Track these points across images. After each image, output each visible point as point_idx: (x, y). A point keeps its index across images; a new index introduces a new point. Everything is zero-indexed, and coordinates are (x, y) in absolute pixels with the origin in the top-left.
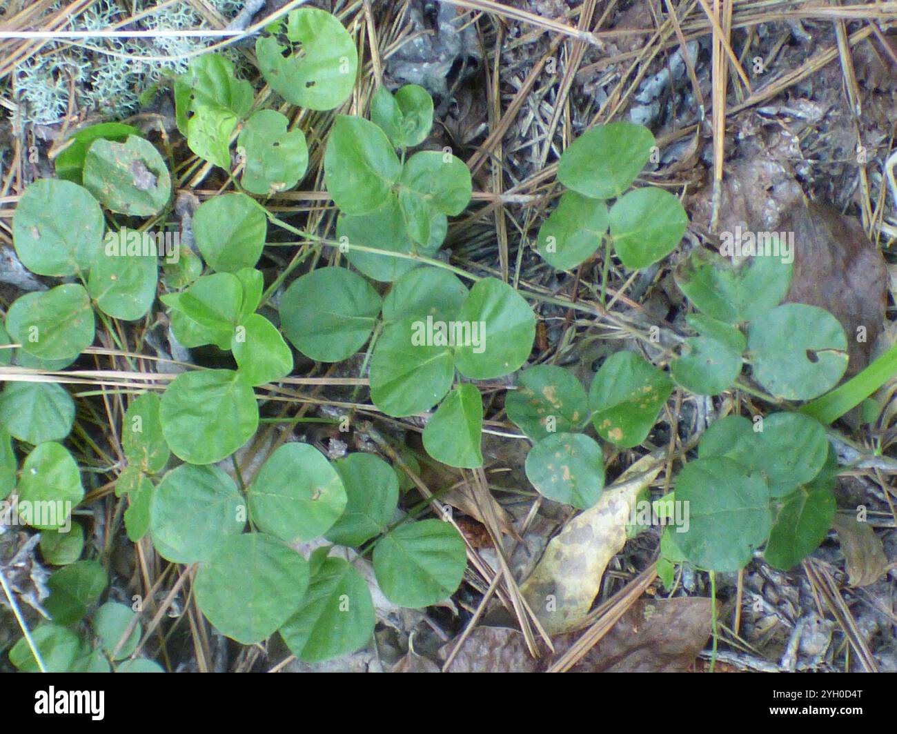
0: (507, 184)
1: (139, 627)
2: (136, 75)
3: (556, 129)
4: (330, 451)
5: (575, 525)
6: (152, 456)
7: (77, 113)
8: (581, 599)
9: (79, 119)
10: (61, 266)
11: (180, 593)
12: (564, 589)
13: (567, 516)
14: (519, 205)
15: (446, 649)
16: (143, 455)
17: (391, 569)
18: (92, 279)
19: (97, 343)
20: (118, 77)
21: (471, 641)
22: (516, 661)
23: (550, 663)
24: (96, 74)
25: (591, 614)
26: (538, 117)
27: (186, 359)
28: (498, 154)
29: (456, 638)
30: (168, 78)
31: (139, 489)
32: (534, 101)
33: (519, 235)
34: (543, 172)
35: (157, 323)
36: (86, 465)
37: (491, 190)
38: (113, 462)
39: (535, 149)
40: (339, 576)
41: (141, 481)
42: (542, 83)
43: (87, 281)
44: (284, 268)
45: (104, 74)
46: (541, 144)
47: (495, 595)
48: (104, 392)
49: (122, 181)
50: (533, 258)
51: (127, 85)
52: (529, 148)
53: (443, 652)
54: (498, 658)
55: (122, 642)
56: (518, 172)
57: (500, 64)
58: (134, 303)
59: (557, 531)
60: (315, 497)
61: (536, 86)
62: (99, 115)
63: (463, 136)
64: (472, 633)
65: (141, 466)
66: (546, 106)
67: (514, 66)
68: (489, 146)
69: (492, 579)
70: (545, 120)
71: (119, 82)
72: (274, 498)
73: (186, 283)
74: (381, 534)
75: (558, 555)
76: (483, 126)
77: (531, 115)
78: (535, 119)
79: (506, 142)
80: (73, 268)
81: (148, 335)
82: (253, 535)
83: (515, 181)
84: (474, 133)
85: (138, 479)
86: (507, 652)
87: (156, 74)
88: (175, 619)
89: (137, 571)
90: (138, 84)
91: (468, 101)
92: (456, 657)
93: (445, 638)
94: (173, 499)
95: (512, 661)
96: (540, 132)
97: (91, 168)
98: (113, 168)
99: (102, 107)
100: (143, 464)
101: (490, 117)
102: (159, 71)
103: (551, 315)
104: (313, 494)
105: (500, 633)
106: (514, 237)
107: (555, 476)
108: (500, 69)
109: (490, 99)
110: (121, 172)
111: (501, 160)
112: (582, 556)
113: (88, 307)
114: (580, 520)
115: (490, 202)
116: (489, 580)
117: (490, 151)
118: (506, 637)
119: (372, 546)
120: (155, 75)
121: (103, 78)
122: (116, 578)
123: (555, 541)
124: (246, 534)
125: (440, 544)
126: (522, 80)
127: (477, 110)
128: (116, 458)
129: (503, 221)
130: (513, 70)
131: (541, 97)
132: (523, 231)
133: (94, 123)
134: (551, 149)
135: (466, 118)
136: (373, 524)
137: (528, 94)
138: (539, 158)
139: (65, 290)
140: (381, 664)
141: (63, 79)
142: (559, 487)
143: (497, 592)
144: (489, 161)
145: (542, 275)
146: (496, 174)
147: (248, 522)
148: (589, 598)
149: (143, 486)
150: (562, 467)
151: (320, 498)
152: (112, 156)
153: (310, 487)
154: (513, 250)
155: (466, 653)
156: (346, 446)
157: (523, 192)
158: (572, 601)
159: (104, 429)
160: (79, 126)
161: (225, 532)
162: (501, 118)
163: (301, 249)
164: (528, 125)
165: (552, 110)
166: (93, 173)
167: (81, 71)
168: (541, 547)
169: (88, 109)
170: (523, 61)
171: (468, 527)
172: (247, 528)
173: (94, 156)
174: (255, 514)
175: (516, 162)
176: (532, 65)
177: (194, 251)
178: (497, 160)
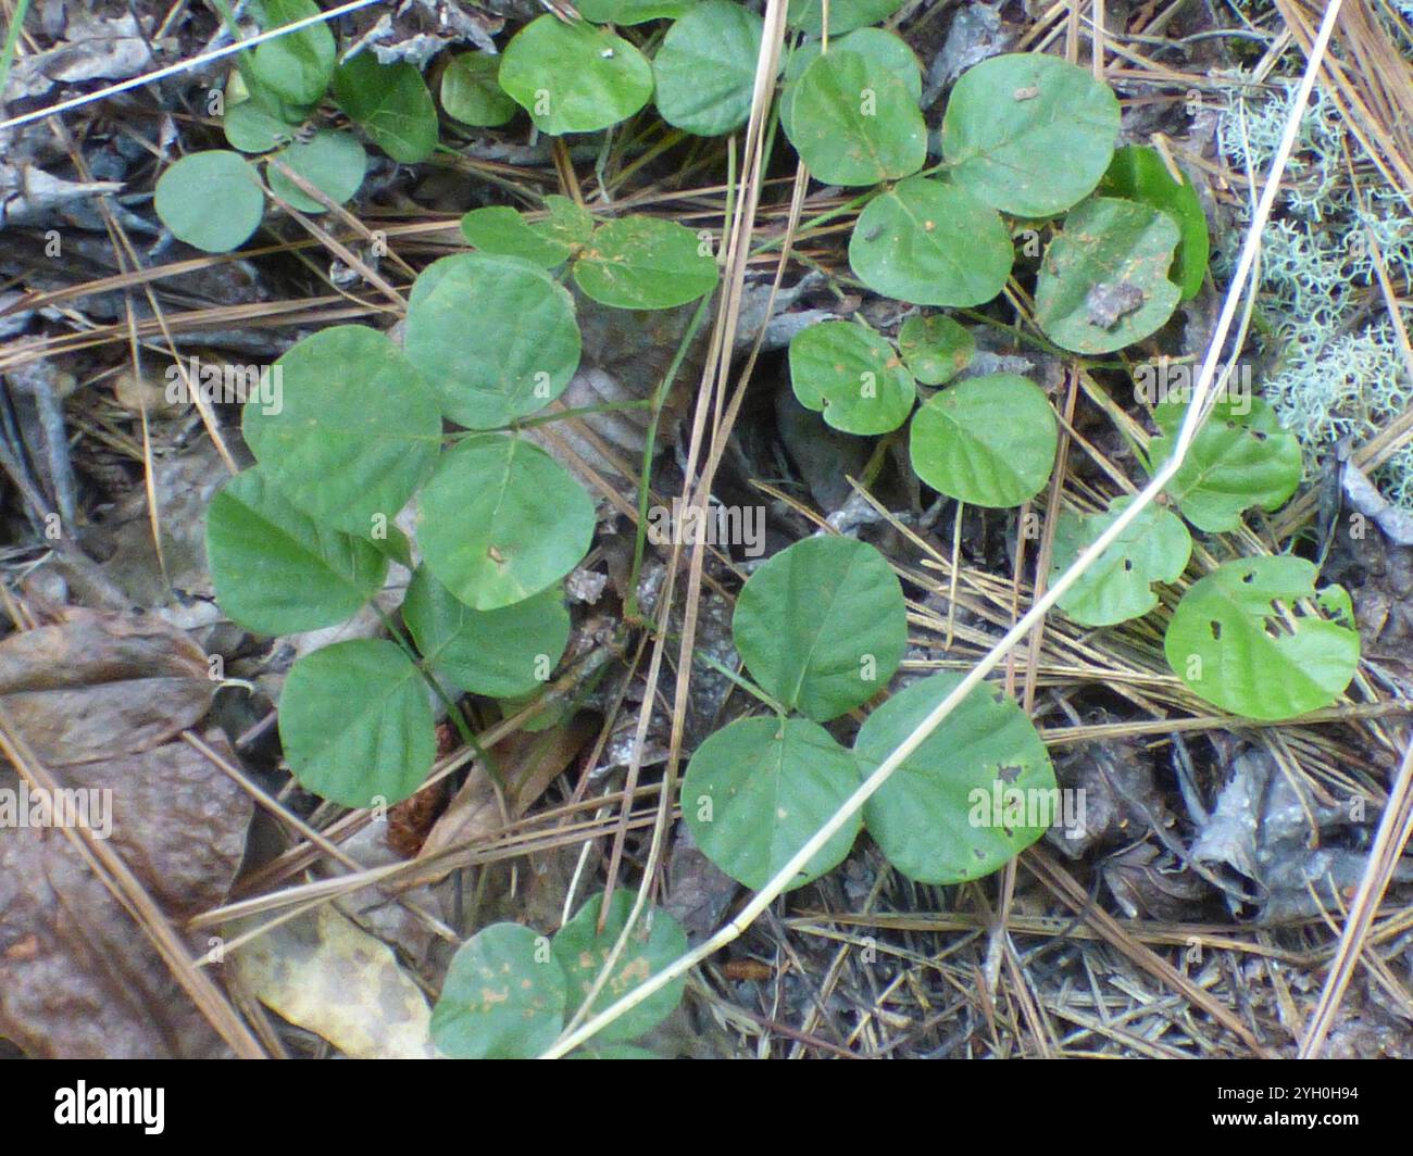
0: (1024, 941)
1: (320, 209)
2: (1292, 297)
3: (1117, 1041)
4: (585, 572)
5: (412, 995)
6: (606, 271)
7: (1233, 188)
8: (283, 989)
9: (1220, 191)
10: (961, 135)
11: (370, 286)
12: (305, 960)
13: (429, 979)
14: (982, 960)
15: (222, 742)
16: (610, 256)
17: (354, 670)
18: (934, 186)
19: (814, 186)
20: (1290, 266)
21: (231, 786)
22: (186, 865)
23: (176, 923)
24: (1302, 228)
25: (254, 1003)
26: (1141, 1010)
27: (773, 339)
28: (1080, 932)
29: (238, 762)
30: (1280, 353)
31: (550, 241)
32: (1170, 1007)
33: (930, 952)
34: (1037, 1010)
35: (841, 295)
36: (615, 140)
37: (1017, 911)
38: (612, 191)
39: (1083, 998)
40: (353, 577)
41: (565, 246)
42: (1201, 1024)
43: (927, 177)
44: (915, 529)
45: (1297, 243)
46: (1092, 1009)
47: (303, 840)
48: (730, 188)
49: (1099, 268)
50: (888, 971)
51: (1276, 279)
52: (1086, 987)
53: (217, 734)
54: (194, 834)
55: (296, 177)
56: (1046, 962)
57: (1245, 953)
58: (880, 259)
59: (403, 959)
60: (493, 552)
61: (1198, 1013)
62: (1223, 228)
63: (1117, 872)
64: (242, 791)
65: (592, 247)
66: (1161, 1027)
67: (1238, 978)
68: (1096, 918)
69: (331, 838)
70: (1137, 1021)
71: (1280, 267)
72: (500, 481)
73: (905, 354)
74: (420, 657)
75: (361, 955)
76: (1133, 912)
77: (1146, 998)
78: (1138, 1004)
79: (1102, 947)
80: (954, 154)
81: (821, 277)
82: (437, 436)
83: (1028, 957)
84: (1121, 894)
85: (569, 241)
86: (202, 851)
87: (1291, 333)
88: (327, 273)
89: (423, 211)
90: (1276, 299)
91: (1180, 890)
92: (206, 758)
93: (241, 741)
94: (518, 298)
95: (186, 858)
96: (1114, 1011)
97: (1129, 214)
98: (1126, 252)
99: (1238, 230)
100: (594, 252)
101: (1150, 925)
102: (1295, 338)
103: (785, 992)
104: (497, 550)
105: (235, 843)
106: (929, 942)
107: (492, 975)
108: (1236, 951)
109: (1182, 927)
110: (1117, 266)
111: (1070, 935)
112: (356, 999)
113: (880, 176)
114: (418, 1003)
115: (994, 909)
116: (329, 831)
117: (1088, 919)
118: (228, 852)
119: (402, 640)
120: (1288, 330)
121: (1291, 238)
122: (413, 175)
123: (387, 955)
124: (441, 424)
125: (389, 759)
126: (1210, 989)
127: (1161, 902)
128: (619, 195)
129: (960, 926)
130: (1232, 975)
131: (1177, 1021)
132: (936, 962)
133: (1209, 218)
134: (1079, 1028)
135: (1150, 882)
136: (440, 643)
137: (1185, 998)
138: (1067, 1003)
139: (918, 139)
140: (209, 625)
141: (1297, 168)
142: (473, 980)
143: (306, 844)
144: (1069, 913)
145: (855, 985)
146: (1044, 922)
147: (462, 429)
148: (284, 1004)
149: (554, 248)
150: (506, 989)
151: (491, 561)
152: (1148, 252)
153: (513, 546)
154: (907, 938)
155: (212, 775)
156: (592, 602)
157: (1004, 969)
158: (282, 971)
159: (673, 179)
160: (1208, 191)
161: (450, 388)
162: (1144, 943)
163: (945, 562)
164: (1128, 992)
165: (1153, 1037)
166: (1119, 215)
167: (1308, 203)
168: (381, 929)
169: (1238, 208)
170: (1245, 995)
171: (429, 804)
172: (450, 427)
173: (1150, 221)
174: (475, 444)
175: (1063, 961)
176: (1237, 1010)
177: (961, 373)
178: (1069, 929)
